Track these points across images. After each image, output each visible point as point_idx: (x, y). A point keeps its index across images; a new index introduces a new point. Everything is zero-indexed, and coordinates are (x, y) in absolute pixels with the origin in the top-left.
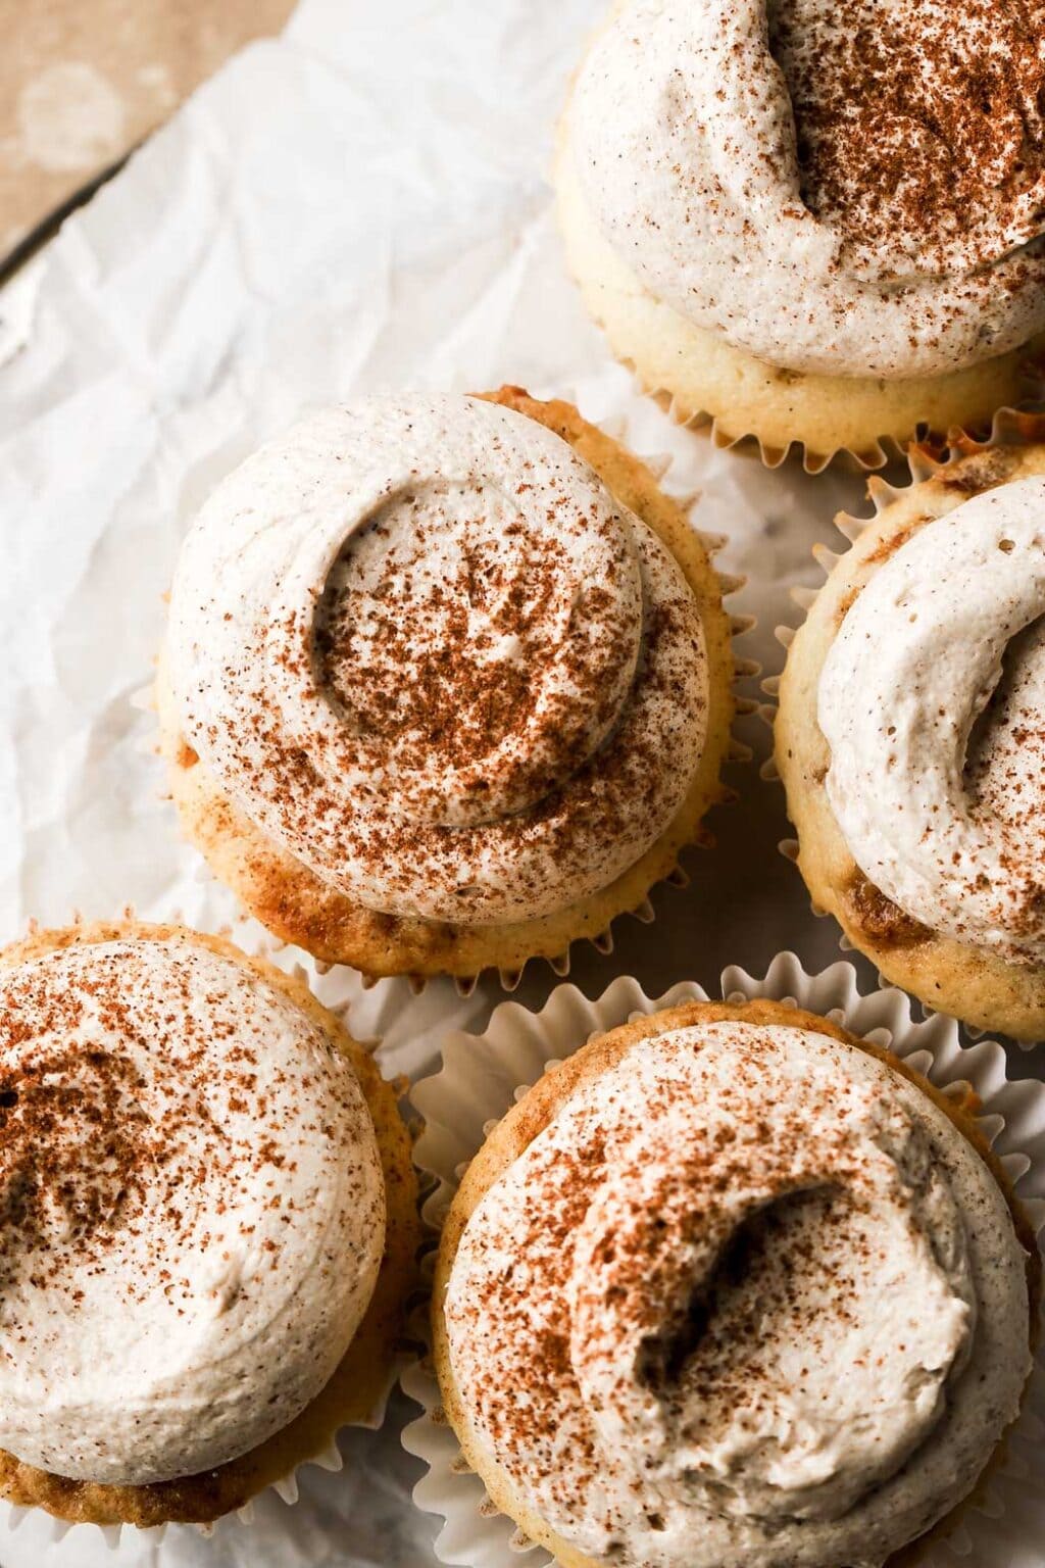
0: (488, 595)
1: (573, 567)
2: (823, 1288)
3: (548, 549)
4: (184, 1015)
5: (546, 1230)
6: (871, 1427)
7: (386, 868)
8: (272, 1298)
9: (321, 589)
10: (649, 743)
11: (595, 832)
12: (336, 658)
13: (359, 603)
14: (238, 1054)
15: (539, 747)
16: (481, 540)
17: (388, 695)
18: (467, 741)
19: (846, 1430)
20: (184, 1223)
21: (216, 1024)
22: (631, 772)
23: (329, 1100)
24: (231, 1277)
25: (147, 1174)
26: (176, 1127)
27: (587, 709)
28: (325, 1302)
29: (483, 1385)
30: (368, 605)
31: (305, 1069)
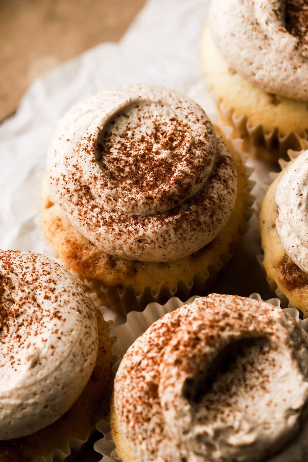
0: (161, 140)
1: (193, 132)
2: (257, 378)
3: (184, 126)
4: (32, 267)
5: (156, 348)
6: (269, 428)
7: (113, 229)
8: (50, 365)
9: (102, 128)
10: (213, 197)
11: (190, 224)
12: (104, 154)
13: (115, 138)
14: (50, 281)
15: (173, 187)
16: (161, 122)
17: (121, 167)
18: (147, 185)
19: (260, 428)
20: (22, 340)
21: (44, 271)
22: (206, 205)
23: (82, 302)
24: (36, 355)
25: (11, 322)
26: (24, 303)
27: (192, 177)
28: (70, 372)
29: (125, 404)
30: (118, 139)
31: (74, 290)
